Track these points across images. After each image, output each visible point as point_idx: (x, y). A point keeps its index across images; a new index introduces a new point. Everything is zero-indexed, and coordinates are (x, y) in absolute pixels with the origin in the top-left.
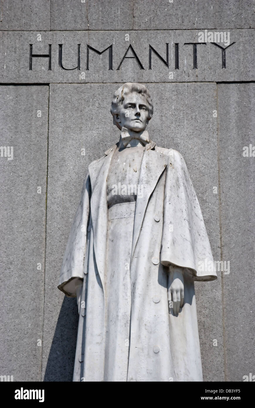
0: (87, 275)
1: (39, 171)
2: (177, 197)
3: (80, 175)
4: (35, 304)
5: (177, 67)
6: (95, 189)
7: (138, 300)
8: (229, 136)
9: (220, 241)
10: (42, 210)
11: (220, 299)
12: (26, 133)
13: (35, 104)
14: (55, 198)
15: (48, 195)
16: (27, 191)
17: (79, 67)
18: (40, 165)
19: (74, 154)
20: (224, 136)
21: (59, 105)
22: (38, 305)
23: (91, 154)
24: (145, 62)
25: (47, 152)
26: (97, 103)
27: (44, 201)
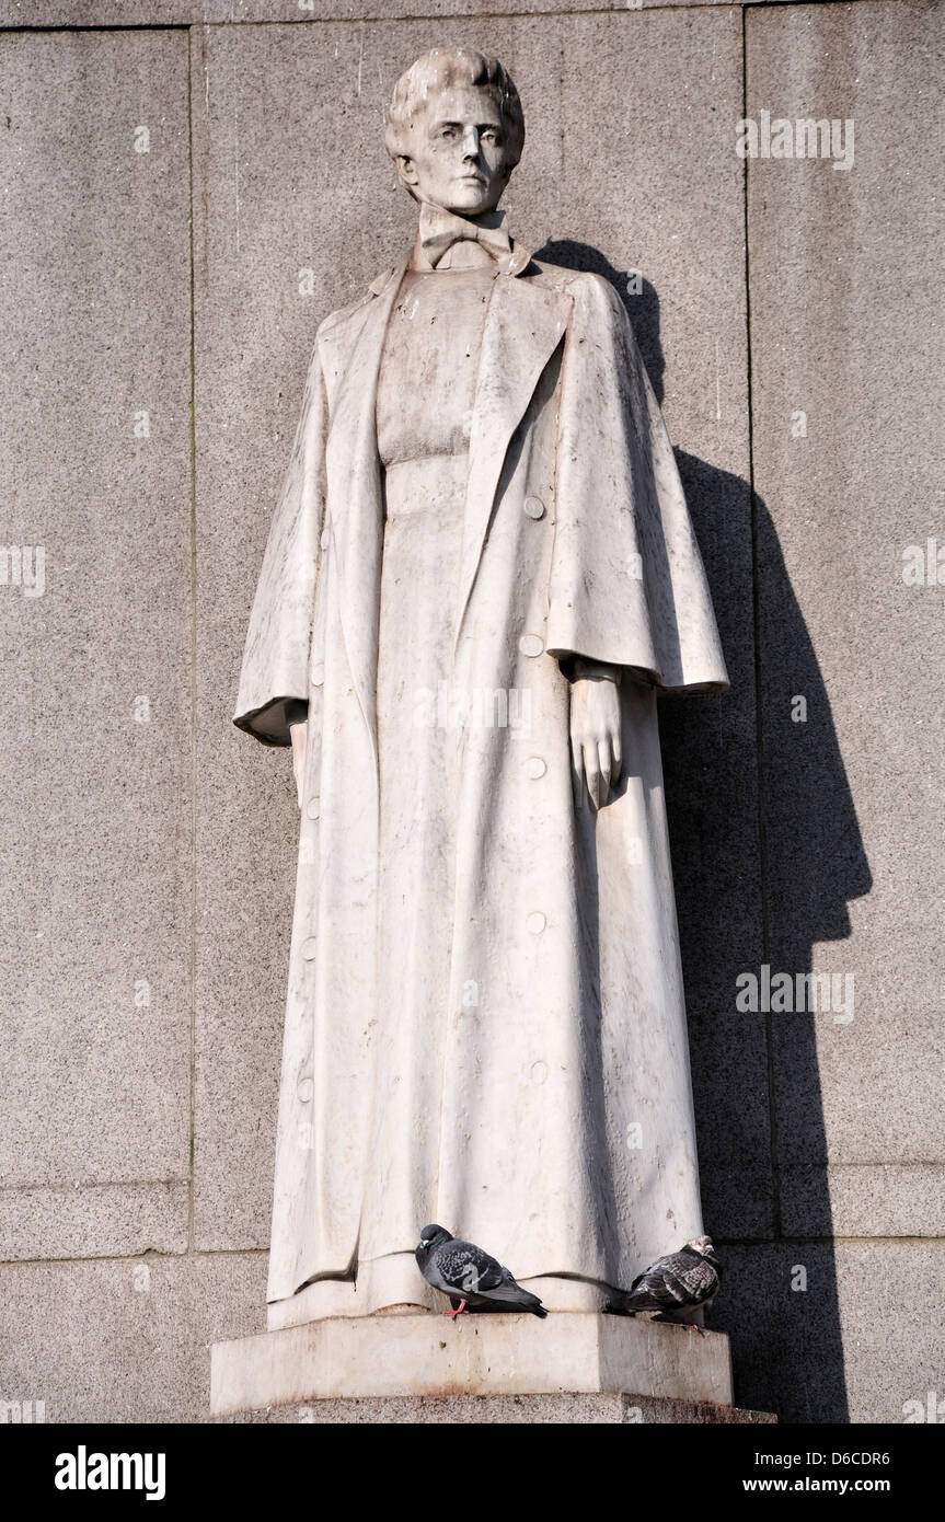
0: (320, 689)
1: (166, 331)
2: (598, 437)
3: (298, 342)
6: (341, 410)
8: (784, 195)
9: (749, 551)
10: (181, 461)
11: (751, 735)
12: (119, 200)
13: (144, 99)
14: (219, 421)
15: (199, 410)
16: (129, 398)
18: (170, 308)
19: (277, 272)
20: (766, 194)
21: (224, 103)
22: (176, 768)
23: (333, 270)
25: (188, 263)
26: (347, 91)
27: (184, 430)
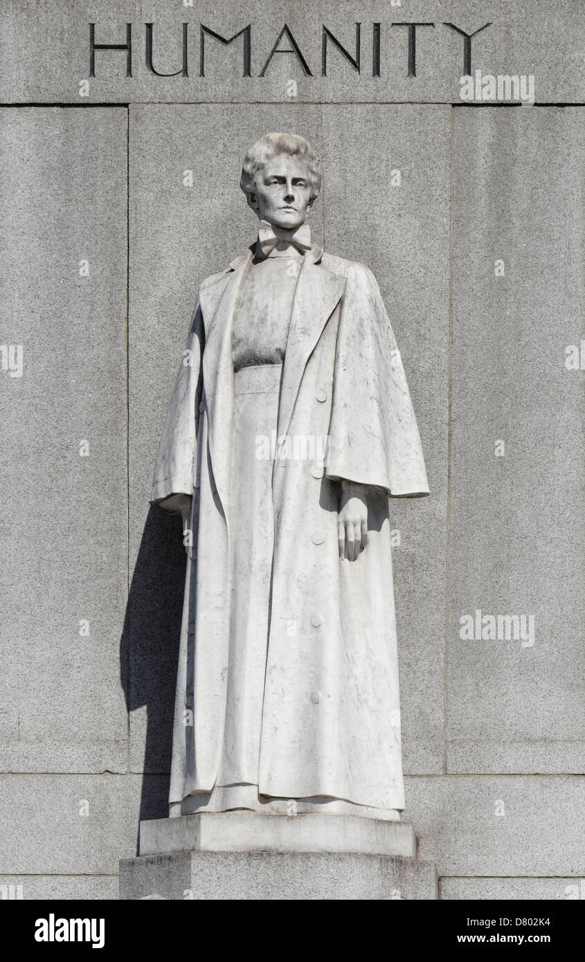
0: (198, 489)
1: (112, 277)
2: (359, 357)
3: (189, 286)
4: (112, 520)
5: (377, 72)
6: (211, 336)
7: (285, 542)
8: (473, 212)
9: (447, 412)
10: (121, 351)
11: (444, 514)
12: (86, 202)
13: (102, 145)
14: (143, 329)
15: (130, 323)
16: (92, 315)
17: (185, 71)
18: (115, 264)
19: (177, 245)
20: (462, 212)
21: (147, 149)
22: (118, 523)
23: (209, 246)
24: (314, 60)
25: (126, 239)
26: (220, 143)
27: (124, 334)
